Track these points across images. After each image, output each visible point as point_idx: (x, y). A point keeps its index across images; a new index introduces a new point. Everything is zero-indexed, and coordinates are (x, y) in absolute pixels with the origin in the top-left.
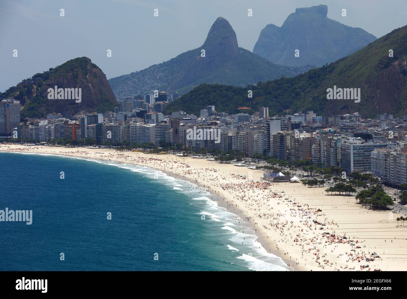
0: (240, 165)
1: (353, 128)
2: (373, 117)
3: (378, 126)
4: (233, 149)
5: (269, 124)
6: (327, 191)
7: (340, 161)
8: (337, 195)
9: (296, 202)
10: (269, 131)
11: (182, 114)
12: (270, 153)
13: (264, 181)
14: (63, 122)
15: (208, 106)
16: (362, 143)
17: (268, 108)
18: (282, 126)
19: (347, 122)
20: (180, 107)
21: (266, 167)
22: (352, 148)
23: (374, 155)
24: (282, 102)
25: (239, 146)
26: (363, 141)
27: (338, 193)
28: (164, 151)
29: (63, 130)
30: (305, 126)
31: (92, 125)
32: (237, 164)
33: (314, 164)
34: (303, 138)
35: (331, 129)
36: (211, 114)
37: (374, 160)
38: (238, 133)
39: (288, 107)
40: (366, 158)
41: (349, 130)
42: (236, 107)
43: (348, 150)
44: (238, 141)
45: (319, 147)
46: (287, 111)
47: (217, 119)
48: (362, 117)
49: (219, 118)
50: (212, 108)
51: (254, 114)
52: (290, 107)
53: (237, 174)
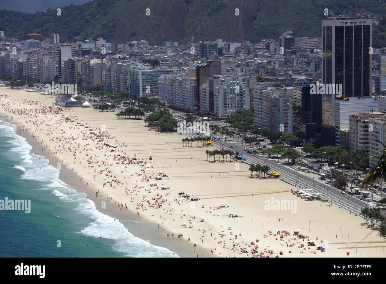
0: (31, 90)
1: (141, 55)
2: (160, 44)
3: (164, 52)
4: (24, 75)
5: (60, 50)
6: (118, 115)
7: (129, 86)
8: (127, 119)
9: (88, 126)
10: (60, 57)
12: (61, 79)
13: (56, 107)
16: (150, 69)
17: (58, 35)
18: (73, 53)
19: (135, 49)
22: (140, 73)
23: (161, 81)
24: (72, 29)
25: (30, 72)
26: (151, 67)
27: (128, 117)
30: (95, 53)
32: (29, 90)
33: (105, 89)
34: (94, 64)
35: (120, 55)
37: (162, 85)
38: (28, 59)
39: (78, 34)
40: (154, 83)
41: (137, 57)
42: (25, 33)
43: (136, 75)
44: (28, 67)
45: (109, 73)
46: (78, 38)
47: (6, 44)
48: (149, 44)
49: (8, 44)
50: (1, 33)
51: (45, 40)
52: (80, 34)
53: (28, 100)
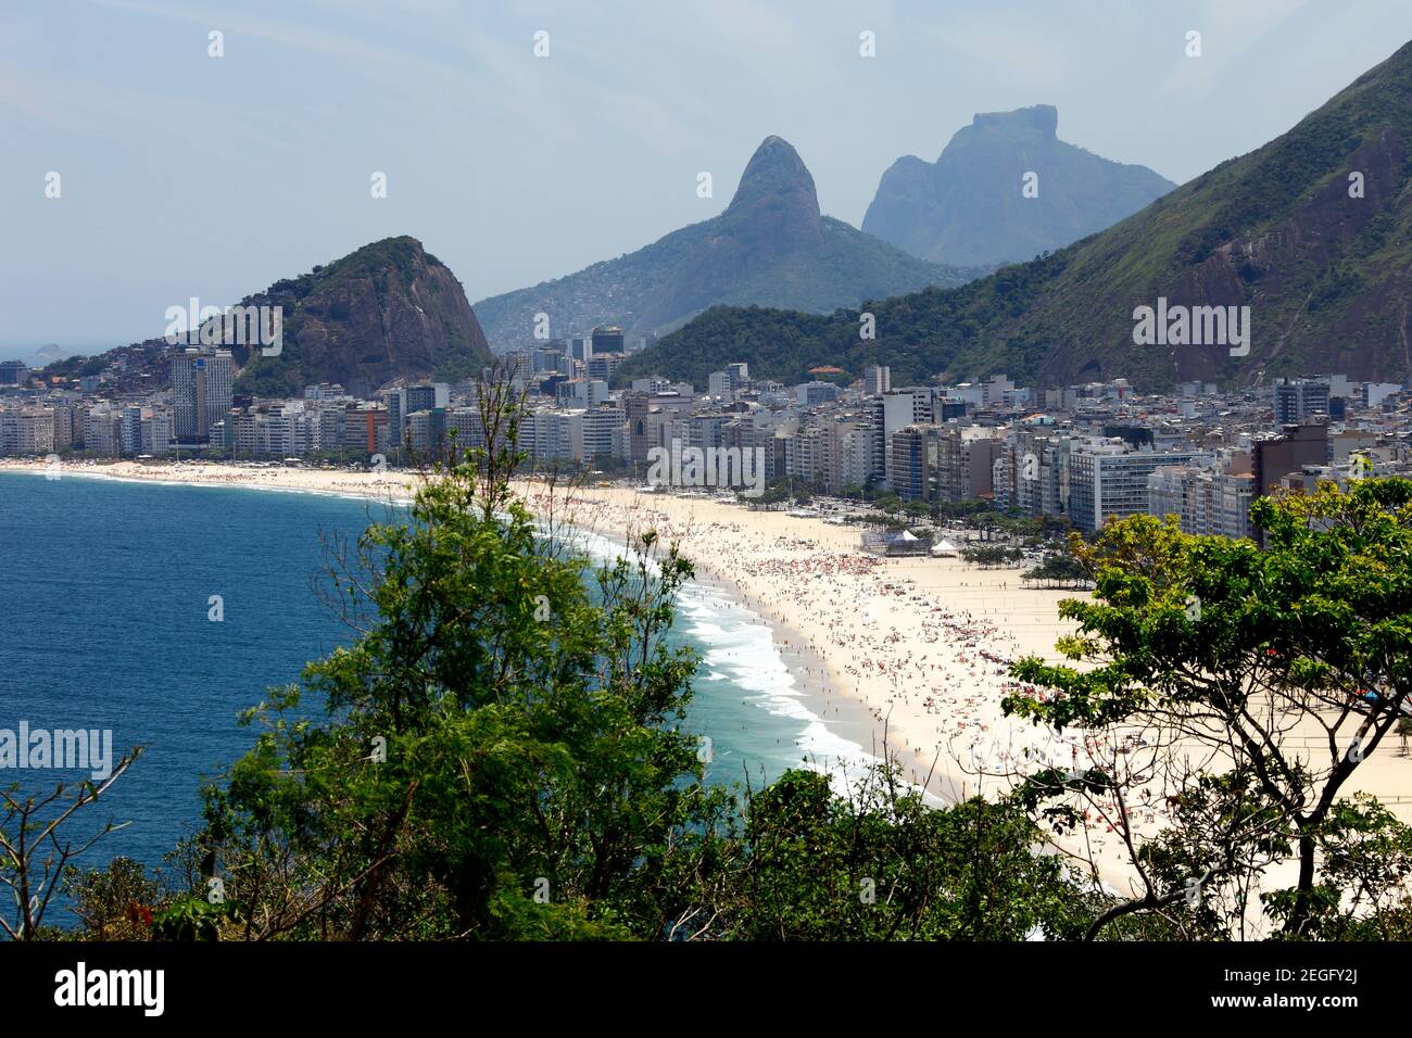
0: (802, 513)
1: (1107, 416)
2: (1166, 390)
3: (1174, 412)
4: (789, 473)
5: (882, 406)
6: (1026, 577)
7: (1066, 500)
8: (1054, 588)
9: (940, 606)
10: (883, 423)
11: (659, 386)
12: (885, 482)
13: (862, 554)
14: (344, 407)
15: (730, 365)
16: (1126, 452)
17: (887, 369)
18: (918, 411)
19: (1094, 404)
20: (656, 367)
21: (870, 519)
22: (1097, 465)
23: (1156, 484)
24: (927, 353)
25: (804, 465)
26: (1129, 446)
27: (1056, 583)
28: (607, 480)
29: (343, 427)
30: (981, 413)
31: (419, 413)
32: (796, 512)
33: (1000, 510)
34: (971, 441)
35: (1044, 417)
36: (736, 384)
37: (1157, 497)
38: (800, 430)
39: (941, 368)
40: (1135, 492)
41: (1095, 422)
42: (804, 366)
43: (1086, 470)
44: (800, 452)
45: (1011, 465)
46: (942, 377)
47: (751, 396)
48: (1135, 390)
49: (756, 396)
50: (741, 368)
51: (854, 385)
52: (947, 366)
53: (790, 538)
